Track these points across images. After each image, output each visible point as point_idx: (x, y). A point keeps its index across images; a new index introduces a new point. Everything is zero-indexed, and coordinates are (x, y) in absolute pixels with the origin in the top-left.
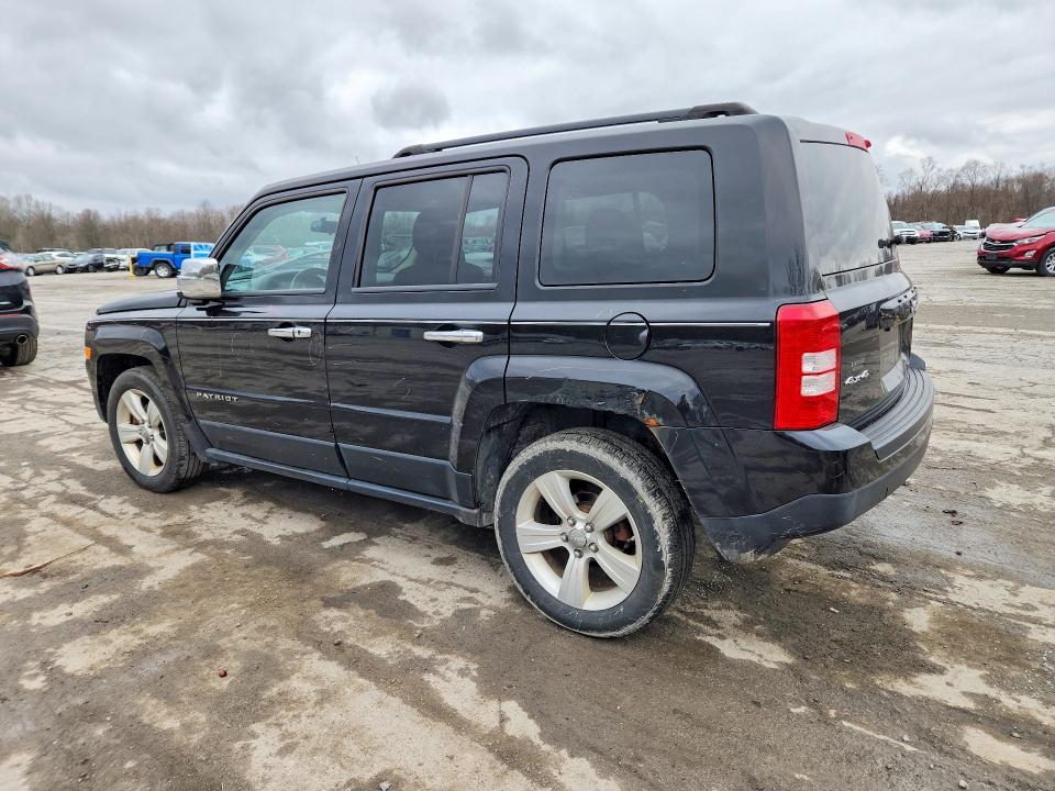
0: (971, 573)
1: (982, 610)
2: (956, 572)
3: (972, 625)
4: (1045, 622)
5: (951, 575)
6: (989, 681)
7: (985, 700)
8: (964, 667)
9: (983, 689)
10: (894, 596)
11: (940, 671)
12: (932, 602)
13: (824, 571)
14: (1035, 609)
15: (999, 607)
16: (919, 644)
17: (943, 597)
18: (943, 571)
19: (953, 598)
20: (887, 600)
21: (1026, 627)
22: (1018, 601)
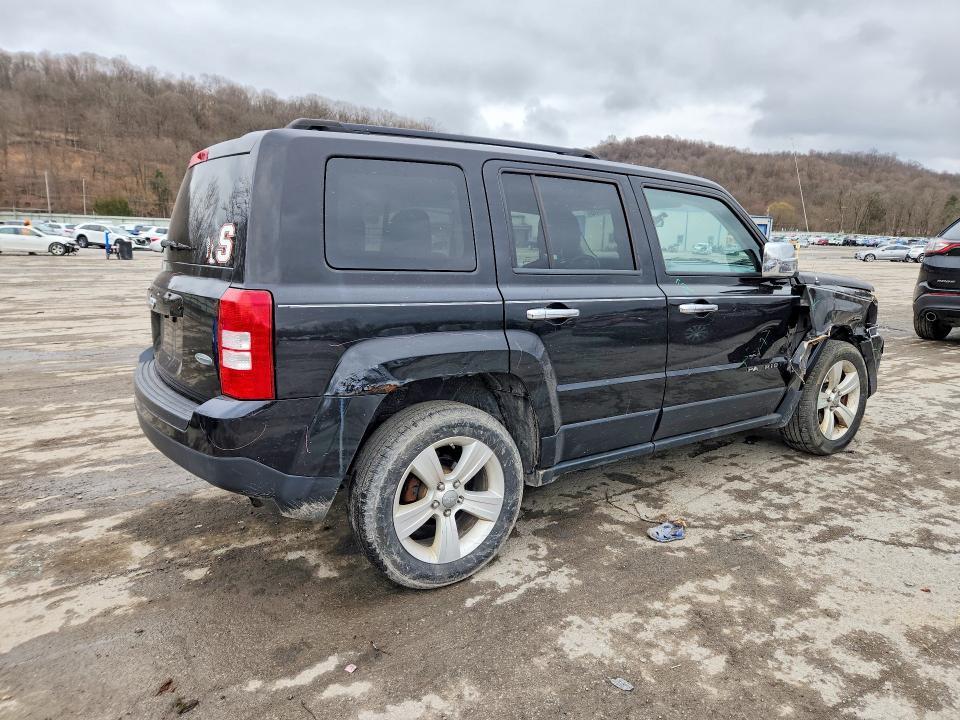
0: (117, 612)
1: (95, 581)
2: (133, 606)
3: (99, 565)
4: (39, 598)
5: (136, 600)
6: (77, 539)
7: (77, 529)
8: (95, 538)
9: (80, 534)
10: (170, 555)
11: (109, 530)
12: (138, 566)
13: (235, 545)
14: (49, 607)
15: (81, 591)
16: (130, 536)
17: (131, 575)
18: (144, 599)
19: (123, 579)
20: (171, 550)
21: (56, 585)
22: (66, 606)
